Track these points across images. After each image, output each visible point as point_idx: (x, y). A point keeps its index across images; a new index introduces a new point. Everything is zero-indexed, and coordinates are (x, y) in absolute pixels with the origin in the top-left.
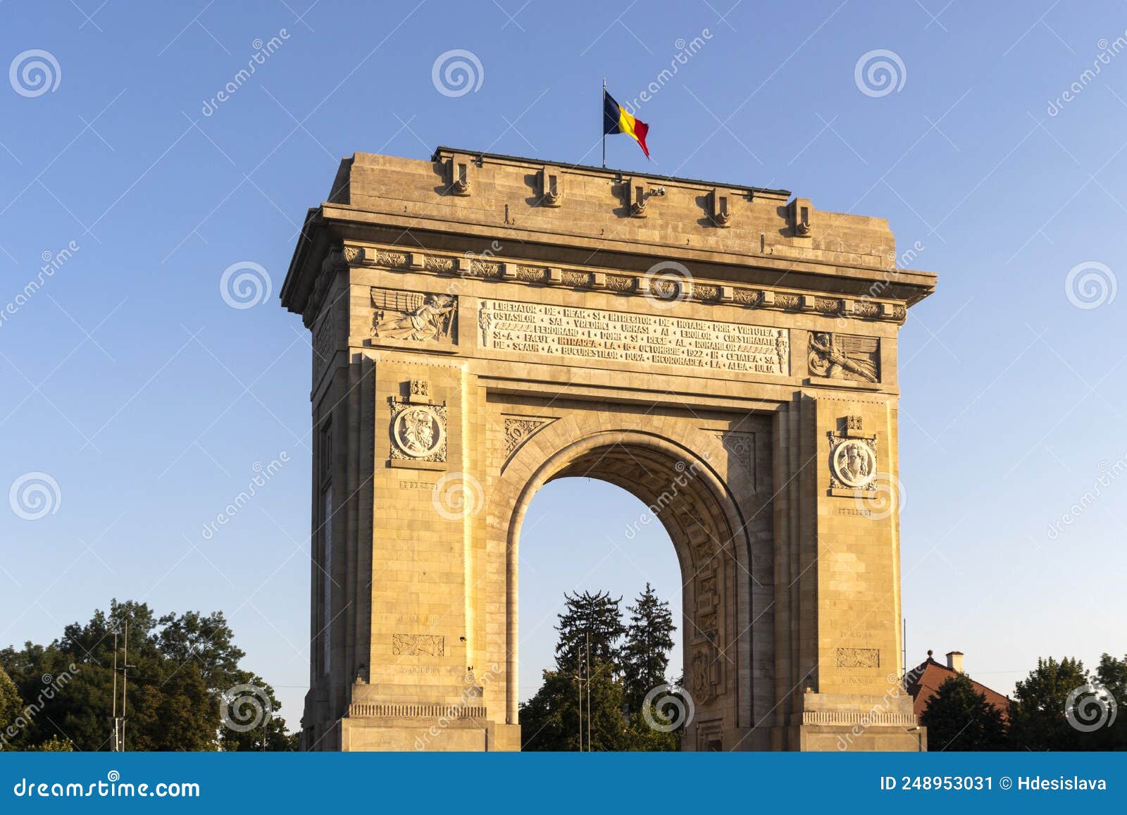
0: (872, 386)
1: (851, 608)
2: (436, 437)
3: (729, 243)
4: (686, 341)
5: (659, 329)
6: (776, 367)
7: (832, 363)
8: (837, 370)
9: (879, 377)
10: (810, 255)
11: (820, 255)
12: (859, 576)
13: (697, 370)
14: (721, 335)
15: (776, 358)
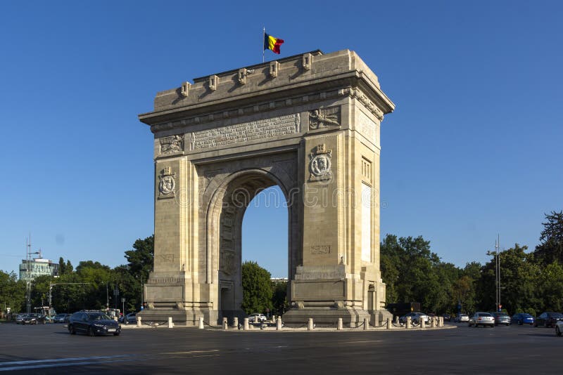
0: (337, 128)
1: (318, 228)
2: (172, 186)
3: (277, 83)
4: (259, 129)
5: (249, 127)
6: (294, 131)
7: (319, 122)
8: (321, 125)
9: (340, 123)
10: (310, 77)
11: (314, 76)
12: (322, 214)
13: (264, 140)
14: (273, 123)
15: (295, 127)
